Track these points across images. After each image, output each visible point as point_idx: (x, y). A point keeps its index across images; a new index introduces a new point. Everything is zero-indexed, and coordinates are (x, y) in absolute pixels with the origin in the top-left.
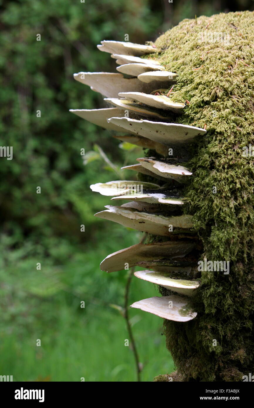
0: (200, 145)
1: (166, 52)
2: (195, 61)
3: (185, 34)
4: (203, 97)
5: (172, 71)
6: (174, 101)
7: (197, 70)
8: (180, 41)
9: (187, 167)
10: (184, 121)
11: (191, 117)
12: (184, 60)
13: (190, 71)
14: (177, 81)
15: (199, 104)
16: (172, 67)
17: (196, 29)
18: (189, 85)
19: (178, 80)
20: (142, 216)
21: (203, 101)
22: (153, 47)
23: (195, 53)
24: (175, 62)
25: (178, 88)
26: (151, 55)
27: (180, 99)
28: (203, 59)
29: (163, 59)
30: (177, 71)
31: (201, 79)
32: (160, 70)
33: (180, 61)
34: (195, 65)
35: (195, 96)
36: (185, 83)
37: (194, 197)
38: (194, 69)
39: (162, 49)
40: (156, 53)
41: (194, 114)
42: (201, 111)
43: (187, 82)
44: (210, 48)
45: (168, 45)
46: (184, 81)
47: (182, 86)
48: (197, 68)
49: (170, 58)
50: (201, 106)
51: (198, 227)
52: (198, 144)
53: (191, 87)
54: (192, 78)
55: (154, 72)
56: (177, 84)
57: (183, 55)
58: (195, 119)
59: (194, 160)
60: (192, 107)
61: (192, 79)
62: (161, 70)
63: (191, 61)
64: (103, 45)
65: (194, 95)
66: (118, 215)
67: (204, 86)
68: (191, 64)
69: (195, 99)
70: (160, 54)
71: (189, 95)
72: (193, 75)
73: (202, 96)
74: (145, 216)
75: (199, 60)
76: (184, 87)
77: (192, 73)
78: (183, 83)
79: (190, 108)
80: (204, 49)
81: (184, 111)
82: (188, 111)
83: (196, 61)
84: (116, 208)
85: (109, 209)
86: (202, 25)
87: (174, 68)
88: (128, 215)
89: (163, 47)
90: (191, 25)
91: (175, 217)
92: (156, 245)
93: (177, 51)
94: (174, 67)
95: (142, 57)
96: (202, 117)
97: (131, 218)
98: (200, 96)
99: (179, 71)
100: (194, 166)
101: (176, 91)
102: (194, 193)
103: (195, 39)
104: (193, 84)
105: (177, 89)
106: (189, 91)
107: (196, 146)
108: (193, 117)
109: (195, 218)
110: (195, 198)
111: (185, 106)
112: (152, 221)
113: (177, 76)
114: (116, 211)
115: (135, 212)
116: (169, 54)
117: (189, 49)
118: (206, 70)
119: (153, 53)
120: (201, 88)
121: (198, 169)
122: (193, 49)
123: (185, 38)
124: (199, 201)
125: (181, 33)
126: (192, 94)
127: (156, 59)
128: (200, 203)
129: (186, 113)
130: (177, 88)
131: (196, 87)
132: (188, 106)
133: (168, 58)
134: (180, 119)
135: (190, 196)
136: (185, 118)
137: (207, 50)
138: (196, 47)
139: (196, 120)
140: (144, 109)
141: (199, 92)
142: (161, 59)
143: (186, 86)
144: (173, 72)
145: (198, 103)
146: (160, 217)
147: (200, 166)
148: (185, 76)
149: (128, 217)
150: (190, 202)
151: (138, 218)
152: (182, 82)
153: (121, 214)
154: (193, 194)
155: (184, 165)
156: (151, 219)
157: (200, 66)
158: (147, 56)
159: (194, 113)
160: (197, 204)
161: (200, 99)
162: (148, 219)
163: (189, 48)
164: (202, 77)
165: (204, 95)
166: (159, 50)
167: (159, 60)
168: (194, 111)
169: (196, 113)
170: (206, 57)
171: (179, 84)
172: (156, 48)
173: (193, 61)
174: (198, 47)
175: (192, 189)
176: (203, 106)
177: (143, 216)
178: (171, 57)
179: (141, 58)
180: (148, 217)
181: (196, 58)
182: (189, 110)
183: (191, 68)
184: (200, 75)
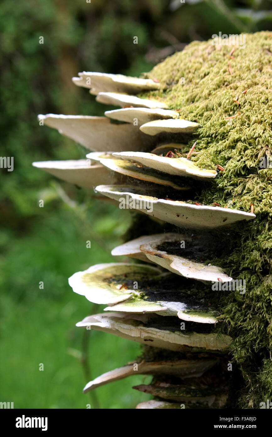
0: (244, 234)
1: (173, 88)
2: (226, 106)
3: (201, 63)
4: (245, 162)
5: (191, 119)
6: (200, 167)
7: (231, 119)
8: (194, 73)
9: (223, 267)
10: (215, 196)
11: (228, 192)
12: (208, 103)
13: (221, 121)
14: (199, 134)
15: (239, 172)
16: (190, 113)
17: (217, 57)
18: (220, 142)
19: (202, 133)
20: (149, 332)
21: (245, 167)
22: (155, 82)
23: (226, 93)
24: (192, 106)
25: (203, 144)
26: (152, 93)
27: (209, 163)
28: (238, 103)
29: (171, 99)
30: (199, 119)
31: (239, 133)
32: (171, 118)
33: (201, 104)
34: (226, 112)
35: (231, 160)
36: (213, 138)
37: (235, 313)
38: (226, 118)
39: (167, 84)
40: (159, 90)
41: (232, 187)
42: (242, 182)
43: (216, 136)
44: (246, 86)
45: (176, 78)
46: (212, 135)
47: (208, 143)
48: (230, 115)
49: (182, 98)
50: (242, 175)
51: (242, 360)
52: (241, 234)
53: (225, 144)
54: (225, 131)
55: (164, 121)
56: (201, 139)
57: (205, 96)
58: (234, 194)
59: (234, 257)
60: (227, 176)
61: (224, 133)
62: (174, 117)
63: (220, 105)
64: (81, 78)
65: (229, 158)
66: (114, 331)
67: (245, 144)
68: (220, 110)
69: (233, 165)
70: (165, 91)
71: (221, 157)
72: (226, 126)
73: (243, 160)
74: (155, 333)
75: (231, 104)
76: (211, 145)
77: (223, 124)
78: (210, 138)
79: (225, 178)
80: (237, 88)
81: (215, 182)
82: (222, 181)
83: (228, 105)
84: (111, 321)
85: (101, 322)
86: (224, 50)
87: (193, 114)
88: (129, 331)
89: (169, 81)
90: (207, 51)
91: (198, 335)
92: (165, 365)
93: (191, 88)
94: (192, 112)
95: (139, 95)
96: (245, 191)
97: (133, 335)
98: (239, 160)
99: (202, 120)
100: (235, 267)
101: (200, 149)
102: (236, 308)
103: (219, 72)
104: (226, 140)
105: (202, 148)
106: (220, 152)
107: (237, 236)
108: (230, 191)
109: (236, 345)
110: (237, 315)
111: (217, 174)
112: (165, 340)
113: (200, 127)
114: (111, 326)
115: (139, 327)
116: (179, 91)
117: (214, 87)
118: (246, 120)
119: (154, 89)
120: (240, 147)
121: (242, 273)
122: (219, 86)
123: (202, 69)
124: (244, 321)
125: (194, 63)
126: (226, 156)
127: (160, 98)
128: (245, 324)
129: (220, 185)
130: (201, 145)
131: (231, 145)
132: (221, 175)
133: (180, 99)
134: (209, 194)
135: (229, 312)
136: (216, 192)
137: (242, 88)
138: (223, 84)
139: (235, 196)
140: (151, 175)
141: (238, 154)
142: (168, 98)
143: (215, 143)
144: (192, 121)
145: (237, 170)
146: (178, 334)
147: (244, 269)
148: (212, 128)
149: (130, 335)
150: (229, 321)
151: (145, 335)
152: (208, 136)
153: (119, 330)
154: (233, 309)
155: (217, 264)
156: (163, 337)
157: (234, 113)
158: (146, 94)
159: (232, 185)
160: (240, 325)
161: (240, 165)
162: (158, 337)
163: (213, 85)
164: (241, 130)
165: (246, 158)
166: (164, 86)
167: (165, 100)
168: (231, 182)
169: (235, 185)
170: (243, 101)
171: (204, 139)
172: (158, 82)
173: (224, 104)
174: (226, 84)
175: (231, 302)
176: (245, 175)
177: (151, 333)
178: (183, 96)
179: (138, 97)
180: (158, 334)
181: (227, 101)
182: (224, 180)
183: (221, 115)
184: (237, 128)
